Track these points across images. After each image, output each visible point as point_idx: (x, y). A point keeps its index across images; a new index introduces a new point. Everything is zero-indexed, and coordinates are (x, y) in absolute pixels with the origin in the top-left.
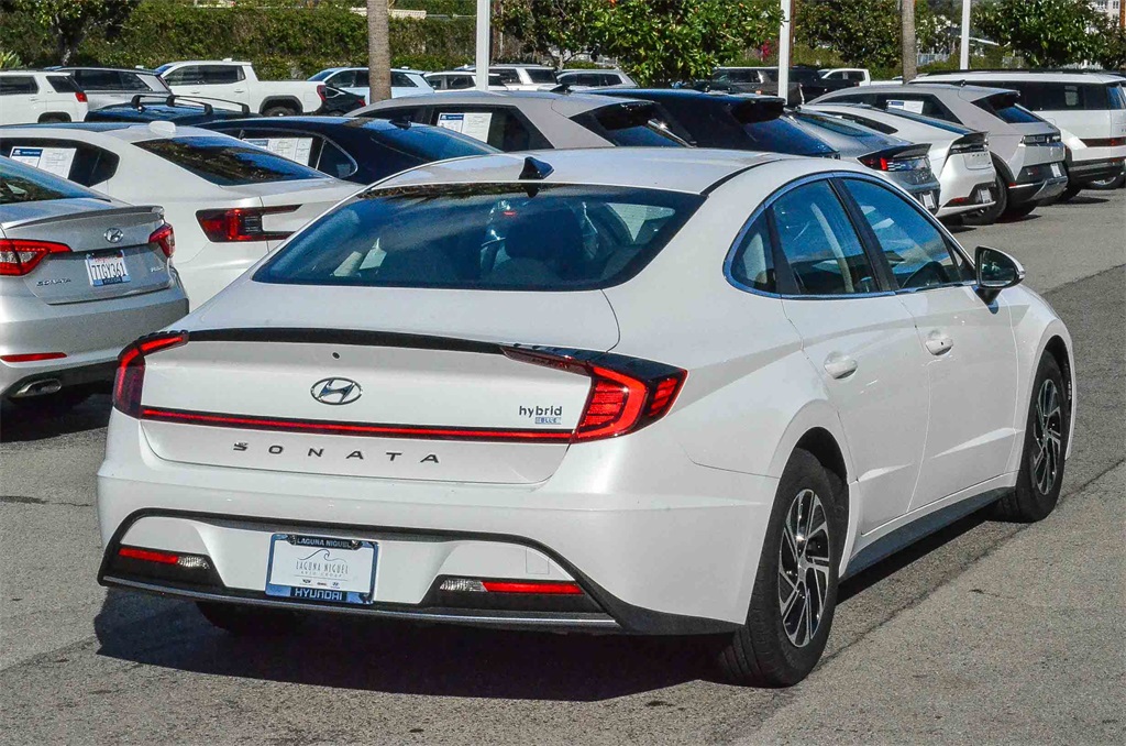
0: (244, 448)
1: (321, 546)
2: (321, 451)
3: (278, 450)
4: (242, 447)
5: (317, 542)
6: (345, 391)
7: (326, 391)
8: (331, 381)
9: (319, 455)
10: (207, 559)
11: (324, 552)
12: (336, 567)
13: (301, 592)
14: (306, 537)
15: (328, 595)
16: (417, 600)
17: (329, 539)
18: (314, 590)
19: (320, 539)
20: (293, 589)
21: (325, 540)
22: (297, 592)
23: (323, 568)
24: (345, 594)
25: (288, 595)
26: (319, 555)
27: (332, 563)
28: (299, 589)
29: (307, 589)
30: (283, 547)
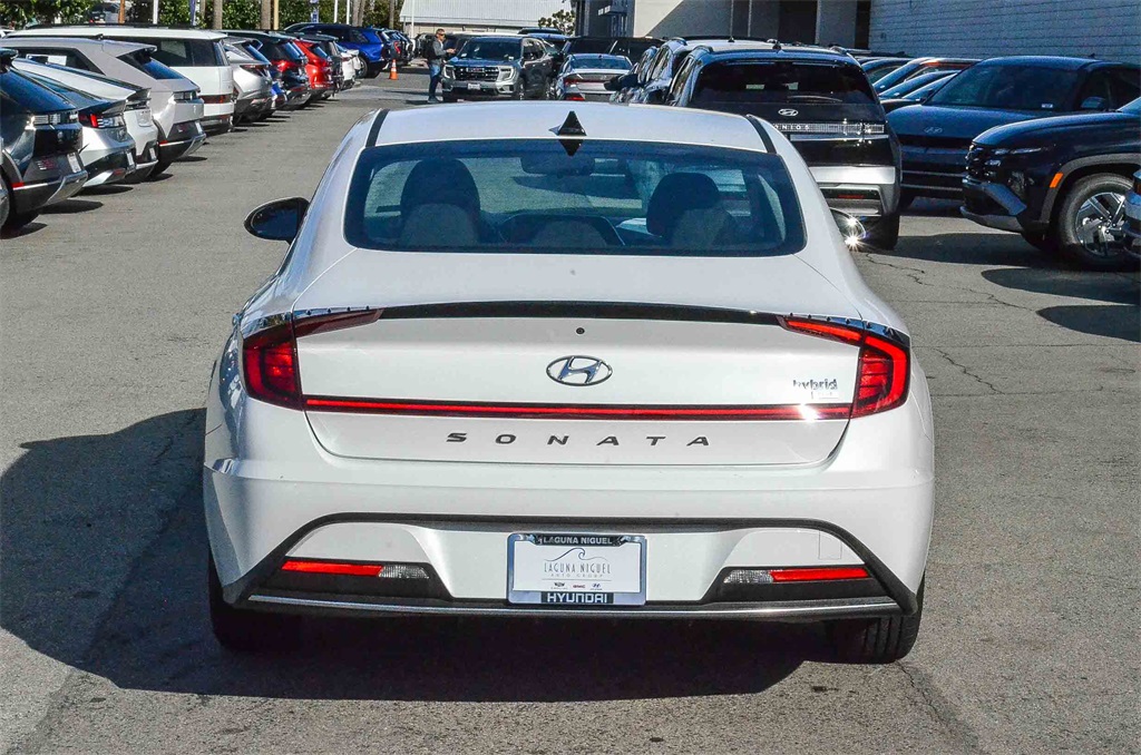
0: (463, 439)
1: (575, 544)
2: (566, 438)
3: (509, 439)
4: (458, 438)
5: (570, 539)
6: (589, 372)
7: (565, 371)
8: (570, 360)
9: (564, 442)
10: (428, 568)
11: (577, 550)
12: (594, 568)
13: (554, 597)
14: (554, 536)
15: (589, 598)
16: (697, 596)
17: (584, 536)
18: (571, 594)
19: (573, 537)
20: (544, 595)
21: (579, 537)
22: (549, 597)
23: (578, 568)
24: (610, 596)
25: (538, 601)
26: (573, 555)
27: (590, 562)
28: (552, 594)
29: (561, 593)
30: (524, 547)
